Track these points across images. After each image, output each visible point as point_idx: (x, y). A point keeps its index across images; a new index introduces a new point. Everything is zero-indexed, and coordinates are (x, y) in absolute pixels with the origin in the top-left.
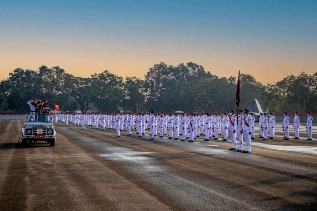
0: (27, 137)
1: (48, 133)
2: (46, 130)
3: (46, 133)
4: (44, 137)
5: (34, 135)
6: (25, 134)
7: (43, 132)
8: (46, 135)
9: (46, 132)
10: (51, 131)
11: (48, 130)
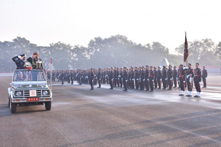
0: (17, 100)
1: (43, 94)
2: (40, 91)
3: (40, 95)
4: (38, 99)
5: (25, 97)
6: (14, 98)
7: (37, 93)
8: (40, 97)
9: (40, 93)
10: (47, 92)
11: (43, 91)
